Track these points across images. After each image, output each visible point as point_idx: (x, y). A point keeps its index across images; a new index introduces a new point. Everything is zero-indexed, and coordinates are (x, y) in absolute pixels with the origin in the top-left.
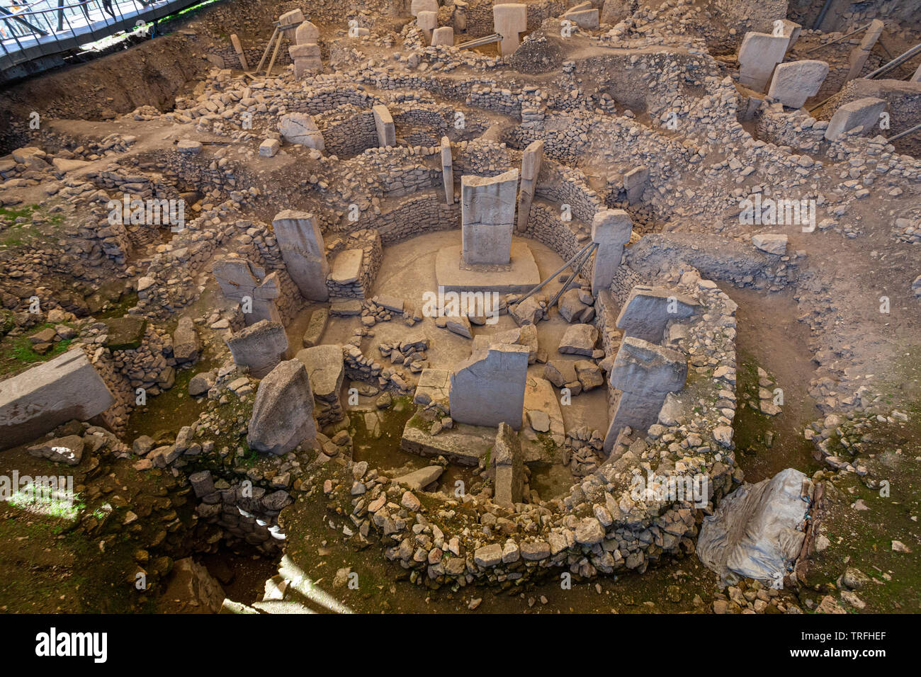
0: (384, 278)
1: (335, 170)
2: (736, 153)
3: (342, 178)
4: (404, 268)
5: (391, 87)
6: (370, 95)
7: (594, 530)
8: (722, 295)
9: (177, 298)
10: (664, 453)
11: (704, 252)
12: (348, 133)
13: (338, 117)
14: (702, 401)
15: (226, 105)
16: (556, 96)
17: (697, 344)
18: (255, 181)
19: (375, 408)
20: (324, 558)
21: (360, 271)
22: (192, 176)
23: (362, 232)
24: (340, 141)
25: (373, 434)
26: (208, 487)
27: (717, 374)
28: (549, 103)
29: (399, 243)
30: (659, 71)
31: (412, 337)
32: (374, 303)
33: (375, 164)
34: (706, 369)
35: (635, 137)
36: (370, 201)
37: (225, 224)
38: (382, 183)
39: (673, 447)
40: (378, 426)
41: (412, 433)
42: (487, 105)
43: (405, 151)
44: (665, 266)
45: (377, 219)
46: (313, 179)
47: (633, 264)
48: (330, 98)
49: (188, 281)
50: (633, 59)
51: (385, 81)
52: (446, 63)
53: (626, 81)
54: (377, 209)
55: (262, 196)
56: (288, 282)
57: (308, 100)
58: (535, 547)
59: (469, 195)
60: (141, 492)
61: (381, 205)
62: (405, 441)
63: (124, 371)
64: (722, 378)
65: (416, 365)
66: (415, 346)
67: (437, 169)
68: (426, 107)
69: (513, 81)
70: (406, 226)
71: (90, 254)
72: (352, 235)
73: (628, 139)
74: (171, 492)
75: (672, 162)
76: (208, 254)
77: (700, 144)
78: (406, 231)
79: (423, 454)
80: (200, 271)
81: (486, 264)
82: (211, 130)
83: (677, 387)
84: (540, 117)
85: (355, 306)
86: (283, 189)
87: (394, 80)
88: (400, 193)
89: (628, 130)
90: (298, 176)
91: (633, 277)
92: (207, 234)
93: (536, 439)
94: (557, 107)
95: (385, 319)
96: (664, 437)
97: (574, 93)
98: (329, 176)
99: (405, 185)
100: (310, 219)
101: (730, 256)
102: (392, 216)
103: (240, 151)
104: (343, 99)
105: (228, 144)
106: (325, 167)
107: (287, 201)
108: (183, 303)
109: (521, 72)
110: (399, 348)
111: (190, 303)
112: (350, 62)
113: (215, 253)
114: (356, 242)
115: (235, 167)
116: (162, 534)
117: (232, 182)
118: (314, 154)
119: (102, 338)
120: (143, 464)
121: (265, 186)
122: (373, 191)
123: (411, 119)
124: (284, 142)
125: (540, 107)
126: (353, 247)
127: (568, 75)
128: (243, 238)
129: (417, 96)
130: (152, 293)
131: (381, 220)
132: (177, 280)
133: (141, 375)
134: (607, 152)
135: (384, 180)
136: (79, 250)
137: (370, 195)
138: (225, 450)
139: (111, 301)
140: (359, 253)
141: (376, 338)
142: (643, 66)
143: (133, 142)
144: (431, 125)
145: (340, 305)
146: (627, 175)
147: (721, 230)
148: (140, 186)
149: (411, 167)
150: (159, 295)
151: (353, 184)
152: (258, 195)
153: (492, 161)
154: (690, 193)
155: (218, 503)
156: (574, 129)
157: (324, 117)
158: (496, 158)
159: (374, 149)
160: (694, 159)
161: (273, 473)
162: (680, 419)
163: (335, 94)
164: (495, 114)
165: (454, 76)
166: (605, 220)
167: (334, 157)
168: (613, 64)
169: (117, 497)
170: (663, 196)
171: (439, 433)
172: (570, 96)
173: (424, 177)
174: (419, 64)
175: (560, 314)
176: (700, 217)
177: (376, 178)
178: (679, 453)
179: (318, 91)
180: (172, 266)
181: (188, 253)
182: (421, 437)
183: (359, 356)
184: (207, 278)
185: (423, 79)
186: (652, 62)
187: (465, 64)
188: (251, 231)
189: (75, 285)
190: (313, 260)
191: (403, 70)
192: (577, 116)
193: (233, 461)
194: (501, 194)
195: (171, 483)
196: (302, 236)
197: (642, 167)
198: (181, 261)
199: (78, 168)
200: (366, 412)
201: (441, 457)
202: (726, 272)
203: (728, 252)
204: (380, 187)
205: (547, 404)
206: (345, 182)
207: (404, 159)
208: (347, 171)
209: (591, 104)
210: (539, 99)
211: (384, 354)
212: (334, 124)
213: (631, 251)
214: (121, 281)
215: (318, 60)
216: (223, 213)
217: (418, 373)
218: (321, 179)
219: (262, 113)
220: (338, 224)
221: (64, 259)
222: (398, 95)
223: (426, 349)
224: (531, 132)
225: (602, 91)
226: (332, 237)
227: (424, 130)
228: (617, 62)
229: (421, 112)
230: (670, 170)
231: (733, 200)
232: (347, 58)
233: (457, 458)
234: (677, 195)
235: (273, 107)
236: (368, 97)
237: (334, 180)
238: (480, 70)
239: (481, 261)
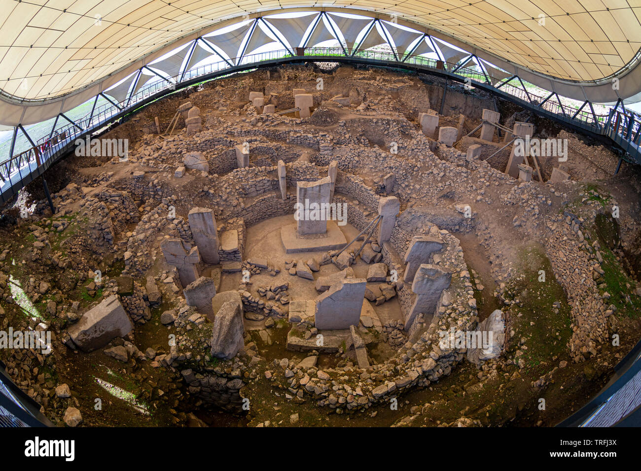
0: (250, 247)
1: (217, 182)
2: (434, 166)
3: (221, 187)
4: (261, 240)
5: (243, 135)
6: (232, 140)
7: (431, 363)
8: (452, 236)
9: (143, 264)
10: (449, 319)
12: (221, 161)
13: (216, 153)
14: (459, 290)
15: (154, 152)
16: (337, 137)
17: (448, 263)
18: (174, 191)
19: (264, 328)
20: (279, 411)
21: (239, 244)
22: (139, 192)
23: (235, 219)
24: (216, 166)
25: (267, 343)
26: (193, 378)
27: (462, 275)
28: (334, 141)
29: (255, 225)
30: (388, 126)
31: (278, 282)
32: (249, 263)
33: (239, 178)
34: (456, 274)
35: (385, 158)
36: (238, 200)
37: (161, 218)
38: (244, 189)
39: (453, 315)
40: (269, 338)
41: (293, 340)
42: (299, 142)
43: (257, 170)
44: (420, 225)
45: (242, 211)
46: (206, 188)
47: (402, 226)
48: (210, 143)
49: (147, 254)
50: (375, 121)
51: (239, 132)
52: (272, 122)
53: (372, 130)
54: (242, 204)
57: (198, 145)
58: (402, 380)
59: (303, 193)
60: (160, 380)
61: (244, 202)
62: (290, 345)
63: (128, 309)
64: (464, 277)
65: (284, 299)
66: (281, 287)
67: (276, 179)
68: (265, 145)
69: (313, 130)
70: (259, 215)
71: (99, 238)
72: (229, 221)
73: (381, 159)
74: (174, 380)
75: (406, 170)
76: (154, 237)
77: (416, 161)
78: (258, 217)
79: (302, 351)
80: (151, 247)
81: (312, 234)
82: (148, 165)
83: (447, 287)
84: (330, 148)
85: (237, 265)
86: (190, 196)
87: (245, 132)
88: (254, 194)
89: (380, 155)
90: (197, 187)
91: (403, 233)
92: (153, 224)
93: (367, 331)
94: (339, 143)
95: (257, 272)
96: (447, 312)
97: (347, 136)
98: (214, 186)
99: (257, 189)
100: (211, 212)
102: (251, 209)
103: (164, 175)
104: (216, 143)
105: (157, 172)
106: (212, 181)
107: (192, 203)
108: (147, 268)
109: (316, 126)
110: (270, 290)
111: (150, 267)
112: (217, 124)
113: (157, 236)
114: (232, 225)
115: (162, 185)
117: (160, 193)
118: (204, 174)
119: (116, 289)
120: (155, 364)
121: (180, 194)
122: (239, 194)
123: (256, 152)
124: (187, 169)
125: (330, 143)
126: (231, 229)
127: (343, 127)
128: (171, 226)
129: (259, 139)
130: (132, 261)
131: (245, 211)
132: (142, 253)
133: (135, 311)
134: (371, 166)
135: (245, 187)
136: (95, 237)
137: (238, 197)
138: (198, 357)
139: (109, 266)
140: (235, 232)
141: (254, 285)
142: (380, 124)
144: (268, 154)
145: (228, 266)
146: (385, 178)
147: (437, 205)
148: (117, 198)
149: (261, 178)
150: (135, 262)
151: (228, 190)
152: (176, 200)
153: (308, 173)
154: (418, 187)
155: (199, 386)
156: (350, 154)
157: (207, 153)
158: (311, 171)
159: (238, 169)
160: (416, 169)
161: (229, 369)
162: (452, 301)
163: (212, 141)
164: (304, 147)
165: (278, 128)
166: (386, 203)
167: (216, 175)
168: (364, 122)
170: (404, 188)
171: (310, 337)
172: (345, 137)
173: (268, 184)
174: (257, 123)
175: (362, 259)
176: (424, 199)
177: (240, 186)
178: (456, 317)
179: (204, 139)
180: (138, 245)
181: (145, 236)
182: (299, 341)
183: (250, 296)
184: (156, 252)
185: (261, 130)
186: (384, 122)
187: (283, 122)
188: (175, 222)
189: (94, 257)
190: (211, 238)
191: (248, 126)
192: (352, 147)
193: (204, 364)
194: (322, 191)
195: (172, 375)
196: (205, 223)
197: (391, 173)
198: (142, 241)
200: (259, 330)
201: (314, 351)
202: (448, 225)
203: (448, 215)
204: (243, 191)
205: (368, 312)
206: (223, 189)
207: (256, 174)
208: (224, 182)
209: (357, 141)
210: (329, 139)
211: (262, 294)
212: (214, 156)
213: (400, 219)
214: (112, 254)
215: (200, 124)
216: (159, 211)
217: (287, 303)
218: (210, 188)
219: (173, 154)
220: (221, 215)
221: (89, 242)
222: (248, 139)
223: (287, 289)
224: (326, 156)
225: (361, 135)
226: (220, 223)
227: (264, 157)
228: (366, 122)
229: (262, 147)
230: (406, 175)
231: (439, 189)
232: (216, 122)
233: (324, 350)
234: (411, 187)
235: (179, 150)
236: (231, 141)
237: (218, 189)
238: (292, 125)
239: (310, 232)
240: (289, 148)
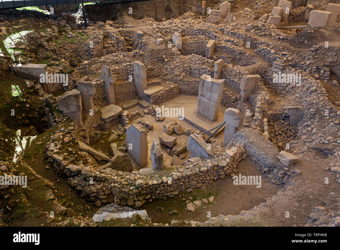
0: (168, 103)
1: (175, 57)
3: (176, 60)
5: (230, 35)
6: (217, 35)
9: (91, 71)
11: (253, 144)
12: (196, 47)
14: (157, 176)
16: (297, 61)
19: (117, 134)
21: (154, 93)
23: (171, 83)
25: (109, 140)
28: (290, 63)
29: (188, 95)
32: (153, 107)
33: (192, 60)
37: (123, 58)
38: (190, 69)
40: (112, 139)
41: (114, 145)
42: (263, 55)
43: (207, 60)
45: (180, 81)
46: (164, 56)
48: (202, 32)
51: (228, 32)
52: (262, 32)
54: (182, 77)
55: (143, 55)
56: (133, 86)
59: (202, 83)
60: (35, 103)
61: (185, 76)
62: (111, 146)
66: (147, 125)
68: (232, 47)
69: (281, 47)
70: (193, 90)
71: (87, 51)
72: (167, 82)
76: (111, 64)
78: (192, 92)
81: (204, 116)
84: (280, 67)
85: (146, 104)
86: (151, 56)
87: (232, 33)
88: (197, 75)
90: (160, 53)
92: (115, 59)
94: (296, 66)
95: (152, 114)
97: (308, 62)
98: (171, 58)
99: (200, 73)
100: (143, 66)
101: (262, 153)
102: (187, 83)
103: (152, 39)
105: (152, 36)
106: (172, 54)
108: (92, 73)
109: (290, 44)
110: (142, 123)
113: (113, 65)
114: (165, 85)
115: (145, 44)
116: (32, 115)
118: (175, 49)
119: (61, 68)
120: (41, 98)
121: (146, 52)
122: (185, 70)
123: (224, 50)
125: (284, 63)
127: (311, 53)
128: (124, 64)
129: (235, 41)
131: (182, 82)
132: (95, 66)
135: (192, 68)
136: (84, 49)
137: (182, 71)
138: (54, 105)
140: (162, 88)
141: (143, 118)
143: (130, 27)
145: (143, 102)
146: (290, 107)
148: (115, 39)
149: (204, 67)
150: (86, 67)
151: (177, 64)
152: (142, 54)
155: (48, 119)
158: (240, 76)
161: (58, 117)
163: (205, 31)
165: (260, 38)
167: (179, 53)
169: (29, 100)
171: (119, 150)
172: (305, 63)
174: (252, 29)
177: (189, 66)
180: (97, 62)
182: (115, 148)
183: (125, 116)
187: (270, 34)
188: (129, 63)
189: (78, 58)
190: (140, 81)
193: (54, 109)
194: (214, 87)
195: (42, 106)
196: (139, 71)
197: (300, 107)
199: (110, 29)
200: (114, 134)
204: (189, 70)
206: (175, 62)
207: (204, 63)
208: (179, 59)
209: (314, 70)
210: (286, 59)
211: (138, 123)
218: (166, 58)
220: (164, 76)
221: (80, 50)
223: (150, 129)
225: (326, 66)
226: (157, 79)
237: (172, 60)
238: (275, 39)
239: (203, 114)
240: (253, 56)
